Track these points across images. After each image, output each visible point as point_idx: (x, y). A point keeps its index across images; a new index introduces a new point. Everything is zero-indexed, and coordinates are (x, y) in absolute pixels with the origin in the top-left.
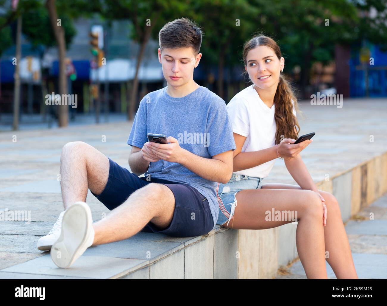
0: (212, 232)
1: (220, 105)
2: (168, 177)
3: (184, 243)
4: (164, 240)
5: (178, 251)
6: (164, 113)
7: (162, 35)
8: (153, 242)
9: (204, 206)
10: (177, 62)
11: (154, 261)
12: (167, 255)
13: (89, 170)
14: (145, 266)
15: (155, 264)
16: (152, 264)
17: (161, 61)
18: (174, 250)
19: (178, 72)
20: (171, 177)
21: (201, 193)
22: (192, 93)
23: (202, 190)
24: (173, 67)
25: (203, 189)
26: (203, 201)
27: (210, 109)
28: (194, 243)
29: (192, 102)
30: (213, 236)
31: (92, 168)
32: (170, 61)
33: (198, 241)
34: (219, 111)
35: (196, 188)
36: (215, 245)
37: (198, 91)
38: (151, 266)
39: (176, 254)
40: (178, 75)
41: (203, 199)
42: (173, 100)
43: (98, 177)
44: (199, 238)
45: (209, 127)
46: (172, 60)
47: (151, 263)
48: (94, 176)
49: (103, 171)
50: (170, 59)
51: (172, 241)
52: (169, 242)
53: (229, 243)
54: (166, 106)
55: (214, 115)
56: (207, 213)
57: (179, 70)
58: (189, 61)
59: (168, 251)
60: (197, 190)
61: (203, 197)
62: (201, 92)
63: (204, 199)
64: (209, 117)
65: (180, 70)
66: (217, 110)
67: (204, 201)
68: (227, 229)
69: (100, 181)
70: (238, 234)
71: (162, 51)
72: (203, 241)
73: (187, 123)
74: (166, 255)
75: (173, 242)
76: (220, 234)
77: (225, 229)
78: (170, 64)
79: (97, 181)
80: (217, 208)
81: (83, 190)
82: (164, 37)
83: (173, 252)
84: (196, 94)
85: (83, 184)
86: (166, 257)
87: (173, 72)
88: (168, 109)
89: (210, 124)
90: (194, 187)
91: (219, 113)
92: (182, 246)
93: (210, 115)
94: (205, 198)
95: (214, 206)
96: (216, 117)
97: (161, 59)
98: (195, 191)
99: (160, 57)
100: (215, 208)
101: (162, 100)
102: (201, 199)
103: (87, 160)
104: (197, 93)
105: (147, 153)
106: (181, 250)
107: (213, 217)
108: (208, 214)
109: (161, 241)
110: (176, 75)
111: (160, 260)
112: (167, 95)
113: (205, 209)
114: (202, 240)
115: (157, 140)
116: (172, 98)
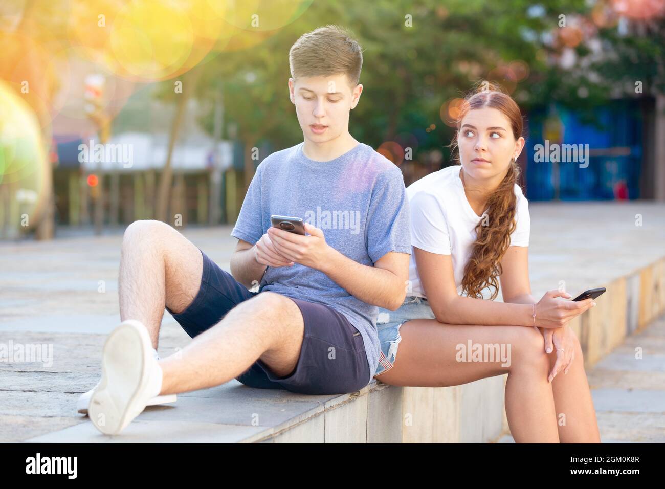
0: (365, 390)
1: (392, 177)
2: (297, 293)
3: (324, 403)
4: (289, 399)
5: (316, 416)
6: (297, 186)
7: (295, 55)
8: (270, 401)
9: (354, 344)
10: (322, 100)
11: (280, 430)
12: (300, 422)
13: (169, 272)
14: (267, 437)
15: (281, 434)
16: (278, 434)
17: (294, 100)
18: (310, 414)
19: (323, 117)
20: (302, 293)
21: (351, 322)
22: (345, 155)
23: (353, 318)
24: (315, 109)
25: (355, 317)
26: (354, 335)
27: (376, 183)
28: (339, 404)
29: (345, 170)
30: (366, 395)
31: (175, 270)
32: (309, 98)
33: (344, 403)
34: (391, 187)
35: (344, 314)
36: (369, 411)
37: (355, 151)
38: (276, 437)
39: (313, 421)
40: (323, 122)
41: (354, 334)
42: (312, 165)
43: (183, 286)
44: (346, 397)
45: (371, 212)
46: (313, 98)
47: (276, 433)
48: (177, 283)
49: (192, 276)
50: (309, 95)
51: (303, 400)
52: (297, 401)
53: (390, 410)
54: (300, 174)
55: (381, 193)
56: (360, 357)
57: (325, 114)
58: (341, 98)
59: (300, 415)
60: (345, 317)
61: (354, 330)
62: (360, 153)
63: (356, 333)
64: (374, 196)
65: (328, 113)
66: (388, 185)
67: (355, 337)
68: (387, 386)
69: (187, 293)
70: (402, 396)
71: (295, 82)
72: (352, 403)
73: (336, 205)
74: (298, 421)
75: (305, 401)
76: (376, 393)
77: (384, 385)
78: (309, 104)
79: (180, 292)
80: (377, 349)
81: (158, 309)
82: (297, 59)
83: (309, 418)
84: (352, 156)
85: (159, 300)
86: (298, 424)
87: (315, 116)
88: (305, 180)
89: (374, 207)
90: (340, 312)
91: (391, 190)
92: (321, 409)
93: (376, 192)
94: (358, 332)
95: (372, 346)
96: (384, 196)
97: (293, 96)
98: (342, 318)
99: (293, 93)
100: (374, 350)
101: (295, 163)
102: (351, 332)
103: (167, 256)
104: (354, 155)
105: (264, 252)
106: (319, 414)
107: (370, 365)
108: (362, 359)
109: (285, 401)
110: (319, 121)
111: (290, 428)
112: (302, 155)
113: (356, 350)
114: (350, 401)
115: (287, 226)
116: (311, 162)
